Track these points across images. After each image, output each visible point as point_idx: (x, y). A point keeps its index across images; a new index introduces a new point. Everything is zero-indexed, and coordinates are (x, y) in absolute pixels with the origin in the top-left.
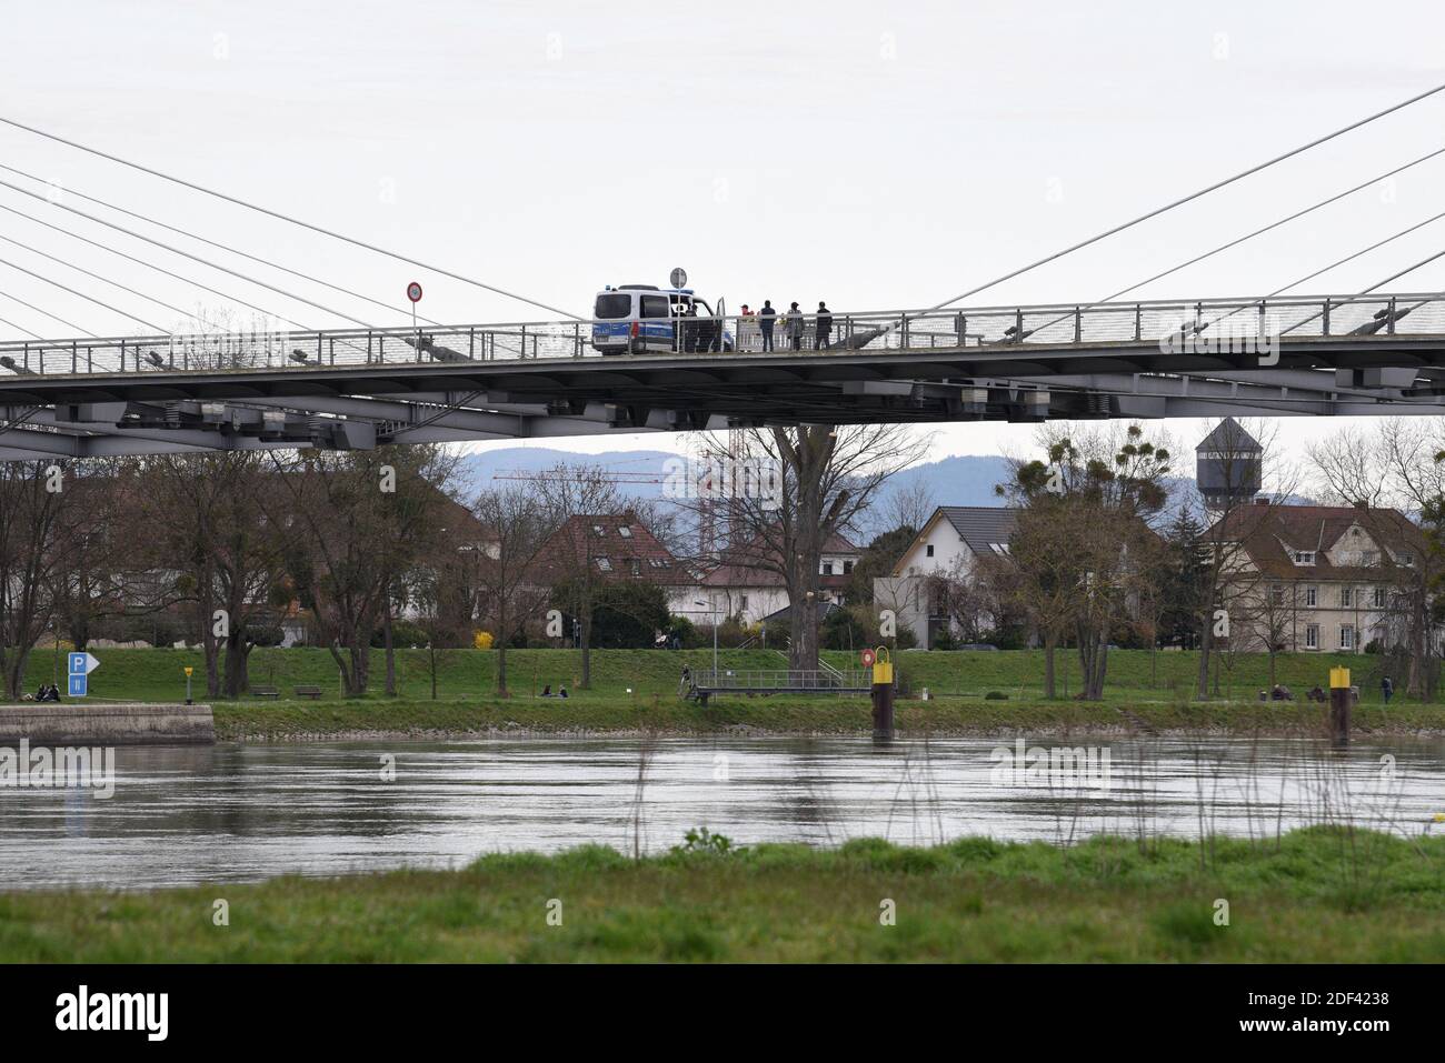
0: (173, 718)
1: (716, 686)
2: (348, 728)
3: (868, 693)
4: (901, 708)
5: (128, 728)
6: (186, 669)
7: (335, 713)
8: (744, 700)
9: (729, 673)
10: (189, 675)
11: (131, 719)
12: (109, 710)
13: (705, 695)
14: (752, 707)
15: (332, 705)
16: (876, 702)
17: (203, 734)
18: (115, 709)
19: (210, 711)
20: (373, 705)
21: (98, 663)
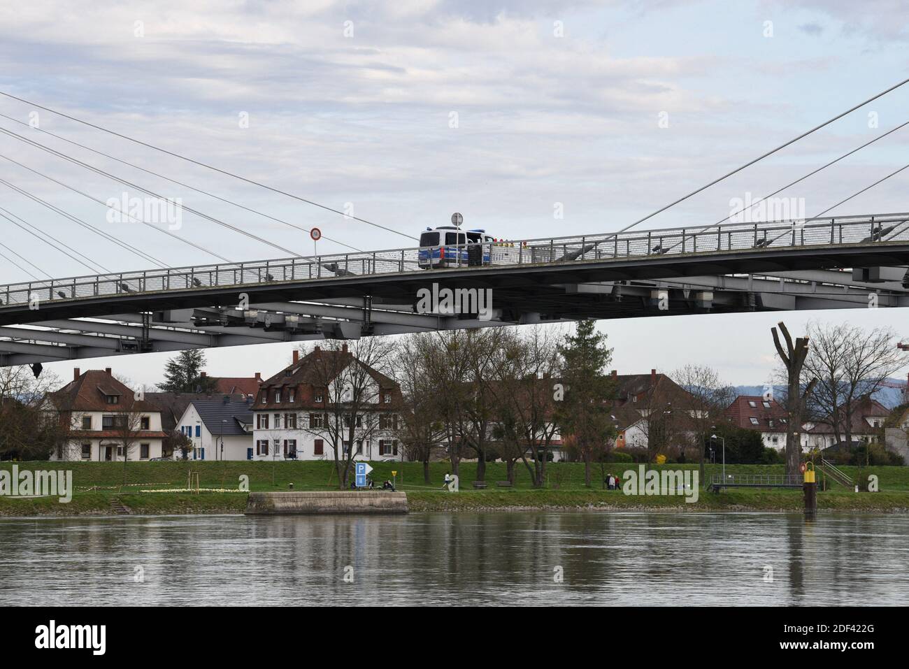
0: (383, 499)
1: (724, 484)
2: (507, 505)
3: (802, 488)
4: (819, 496)
5: (355, 504)
6: (393, 472)
7: (501, 497)
8: (740, 491)
9: (730, 476)
10: (394, 475)
11: (358, 499)
12: (346, 494)
13: (717, 488)
14: (746, 496)
15: (500, 492)
16: (805, 493)
17: (401, 508)
18: (349, 494)
19: (405, 495)
20: (524, 492)
21: (372, 469)
